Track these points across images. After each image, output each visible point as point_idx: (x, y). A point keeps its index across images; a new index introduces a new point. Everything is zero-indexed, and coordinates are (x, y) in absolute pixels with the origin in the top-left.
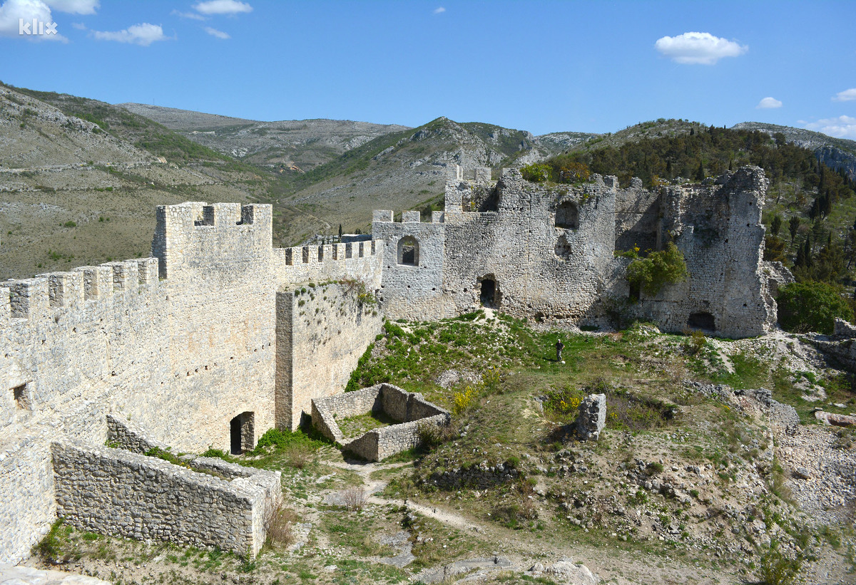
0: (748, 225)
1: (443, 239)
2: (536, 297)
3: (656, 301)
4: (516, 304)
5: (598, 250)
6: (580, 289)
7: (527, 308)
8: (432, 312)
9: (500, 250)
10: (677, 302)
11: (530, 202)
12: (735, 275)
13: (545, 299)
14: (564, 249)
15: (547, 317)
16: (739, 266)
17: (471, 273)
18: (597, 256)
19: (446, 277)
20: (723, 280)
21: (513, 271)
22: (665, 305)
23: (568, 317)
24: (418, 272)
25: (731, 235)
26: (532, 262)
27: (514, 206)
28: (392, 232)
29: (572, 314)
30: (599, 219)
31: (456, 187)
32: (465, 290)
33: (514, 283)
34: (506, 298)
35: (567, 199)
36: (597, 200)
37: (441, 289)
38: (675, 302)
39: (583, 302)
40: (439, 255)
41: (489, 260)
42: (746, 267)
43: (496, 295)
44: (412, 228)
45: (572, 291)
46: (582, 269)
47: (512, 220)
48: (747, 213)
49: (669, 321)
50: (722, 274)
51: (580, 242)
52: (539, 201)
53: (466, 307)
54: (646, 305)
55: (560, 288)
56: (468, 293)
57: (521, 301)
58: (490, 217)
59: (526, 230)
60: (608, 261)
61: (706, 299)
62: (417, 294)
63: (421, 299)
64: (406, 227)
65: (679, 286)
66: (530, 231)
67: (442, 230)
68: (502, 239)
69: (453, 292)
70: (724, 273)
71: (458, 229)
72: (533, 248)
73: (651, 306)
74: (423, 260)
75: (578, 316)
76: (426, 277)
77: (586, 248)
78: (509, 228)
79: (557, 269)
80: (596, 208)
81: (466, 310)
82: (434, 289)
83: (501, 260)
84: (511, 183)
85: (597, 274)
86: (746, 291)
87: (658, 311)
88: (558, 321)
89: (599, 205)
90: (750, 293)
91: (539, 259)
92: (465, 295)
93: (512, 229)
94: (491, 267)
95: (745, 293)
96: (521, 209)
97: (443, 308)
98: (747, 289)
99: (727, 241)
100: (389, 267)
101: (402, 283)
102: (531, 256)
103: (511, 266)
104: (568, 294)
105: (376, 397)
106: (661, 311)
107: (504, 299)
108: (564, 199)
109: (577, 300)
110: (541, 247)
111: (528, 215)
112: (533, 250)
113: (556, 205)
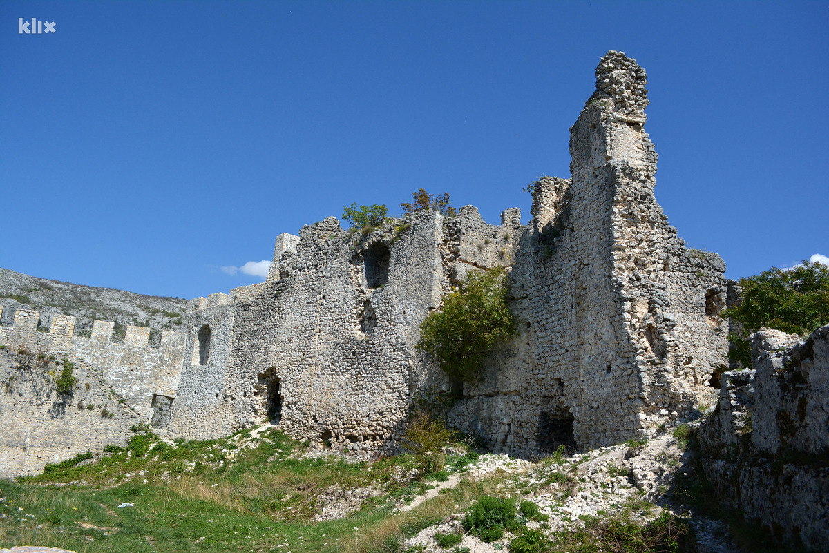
1: (232, 323)
2: (324, 403)
3: (487, 396)
4: (299, 416)
5: (411, 312)
6: (384, 386)
7: (312, 423)
8: (211, 428)
9: (286, 330)
10: (519, 393)
11: (326, 253)
12: (588, 298)
13: (334, 405)
15: (337, 437)
17: (253, 368)
18: (409, 324)
19: (228, 376)
20: (574, 318)
22: (500, 402)
23: (365, 438)
24: (206, 372)
26: (322, 344)
28: (194, 322)
29: (371, 433)
30: (414, 260)
31: (280, 260)
32: (245, 395)
33: (297, 380)
34: (288, 406)
35: (375, 240)
36: (414, 230)
37: (223, 394)
38: (516, 392)
39: (389, 410)
40: (226, 347)
41: (274, 347)
44: (208, 314)
45: (372, 391)
46: (389, 350)
47: (305, 285)
51: (386, 302)
52: (337, 249)
53: (244, 421)
55: (357, 389)
58: (280, 284)
59: (318, 296)
64: (204, 314)
65: (521, 356)
66: (324, 297)
67: (232, 312)
68: (290, 315)
69: (233, 399)
70: (574, 302)
71: (247, 307)
72: (326, 322)
73: (478, 408)
74: (212, 355)
75: (381, 437)
76: (211, 378)
77: (395, 311)
78: (299, 297)
79: (353, 353)
80: (411, 242)
81: (244, 426)
82: (216, 395)
83: (286, 346)
85: (408, 356)
86: (606, 330)
88: (351, 445)
89: (414, 236)
91: (333, 339)
92: (243, 403)
95: (605, 336)
96: (316, 267)
97: (220, 423)
98: (606, 323)
100: (186, 369)
101: (191, 388)
102: (322, 335)
103: (296, 354)
104: (367, 395)
106: (493, 416)
107: (284, 408)
108: (371, 241)
109: (381, 406)
110: (336, 320)
111: (322, 272)
112: (325, 325)
113: (359, 251)
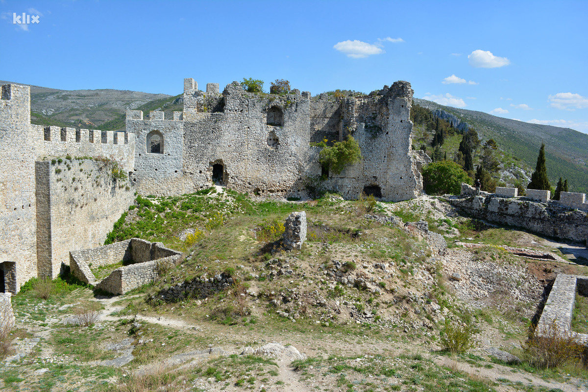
0: (401, 121)
1: (182, 132)
2: (254, 177)
3: (341, 178)
4: (240, 182)
5: (299, 142)
6: (286, 171)
7: (247, 185)
8: (175, 189)
9: (226, 141)
10: (355, 178)
11: (247, 105)
12: (394, 157)
13: (260, 178)
14: (274, 141)
15: (263, 191)
16: (396, 150)
17: (205, 158)
18: (298, 146)
19: (185, 162)
20: (386, 161)
21: (237, 157)
22: (346, 181)
23: (278, 191)
24: (163, 158)
25: (390, 129)
26: (250, 150)
27: (236, 108)
28: (141, 127)
29: (281, 189)
30: (298, 119)
31: (192, 94)
32: (201, 172)
33: (237, 166)
34: (232, 178)
35: (275, 104)
36: (297, 105)
37: (182, 171)
38: (353, 178)
39: (289, 180)
40: (180, 145)
41: (218, 149)
42: (401, 151)
43: (224, 176)
44: (158, 124)
45: (280, 172)
46: (287, 156)
47: (235, 119)
48: (400, 113)
49: (350, 192)
50: (385, 157)
51: (285, 136)
52: (254, 105)
53: (201, 185)
54: (333, 181)
55: (272, 170)
56: (202, 174)
57: (244, 179)
58: (218, 116)
59: (245, 127)
60: (306, 149)
61: (375, 175)
62: (163, 176)
63: (166, 180)
64: (153, 124)
65: (356, 166)
66: (248, 128)
67: (181, 126)
68: (227, 133)
69: (191, 174)
70: (386, 156)
71: (193, 125)
72: (251, 140)
73: (337, 182)
74: (167, 149)
75: (286, 190)
76: (169, 162)
77: (290, 140)
78: (232, 125)
79: (269, 156)
80: (296, 110)
81: (201, 187)
82: (176, 172)
83: (227, 149)
84: (234, 91)
85: (298, 159)
86: (402, 168)
87: (342, 185)
88: (271, 194)
89: (298, 108)
90: (405, 169)
91: (256, 148)
92: (200, 176)
93: (235, 126)
94: (220, 154)
95: (401, 169)
96: (241, 111)
97: (183, 186)
98: (403, 166)
99: (387, 133)
100: (140, 155)
101: (151, 167)
102: (250, 146)
103: (235, 153)
104: (278, 174)
105: (126, 249)
106: (344, 185)
107: (230, 179)
108: (273, 104)
109: (284, 178)
110: (257, 139)
111: (246, 115)
112: (251, 141)
113: (267, 108)
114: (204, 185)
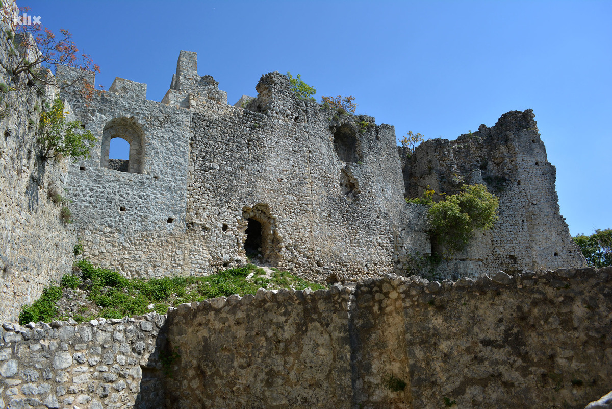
0: (537, 164)
1: (188, 135)
2: (327, 249)
3: (462, 260)
4: (301, 259)
5: (389, 192)
6: (376, 243)
7: (316, 266)
8: (168, 262)
9: (273, 169)
10: (482, 261)
11: (306, 111)
12: (538, 220)
13: (338, 253)
14: (351, 187)
15: (343, 281)
16: (540, 209)
17: (234, 198)
18: (388, 200)
19: (192, 199)
20: (526, 227)
21: (294, 205)
22: (471, 265)
24: (142, 183)
25: (522, 176)
26: (315, 195)
27: (288, 112)
28: (95, 105)
32: (225, 228)
33: (296, 224)
34: (287, 248)
35: (347, 122)
36: (377, 131)
37: (184, 220)
38: (479, 260)
39: (381, 263)
40: (182, 160)
41: (260, 182)
42: (547, 209)
43: (269, 244)
44: (134, 106)
45: (367, 246)
47: (287, 131)
48: (533, 150)
50: (523, 221)
52: (316, 114)
53: (226, 257)
54: (452, 265)
55: (354, 242)
56: (229, 233)
57: (309, 253)
58: (257, 118)
59: (305, 148)
60: (401, 207)
61: (512, 254)
62: (138, 226)
63: (146, 237)
64: (122, 102)
65: (480, 240)
66: (310, 152)
67: (187, 121)
68: (275, 155)
69: (205, 229)
70: (525, 219)
71: (210, 123)
72: (316, 175)
73: (457, 268)
74: (153, 164)
76: (157, 195)
77: (374, 187)
78: (283, 141)
79: (347, 211)
80: (377, 138)
81: (226, 265)
82: (170, 220)
83: (276, 186)
84: (282, 80)
85: (391, 224)
86: (554, 237)
89: (381, 135)
90: (559, 238)
91: (324, 192)
92: (225, 236)
93: (288, 143)
94: (262, 195)
95: (553, 240)
96: (296, 119)
97: (187, 257)
98: (554, 234)
99: (519, 184)
100: (82, 169)
101: (109, 200)
102: (315, 187)
103: (290, 197)
104: (363, 248)
107: (284, 249)
109: (374, 258)
110: (325, 177)
111: (305, 127)
112: (315, 178)
113: (335, 125)
114: (231, 259)
